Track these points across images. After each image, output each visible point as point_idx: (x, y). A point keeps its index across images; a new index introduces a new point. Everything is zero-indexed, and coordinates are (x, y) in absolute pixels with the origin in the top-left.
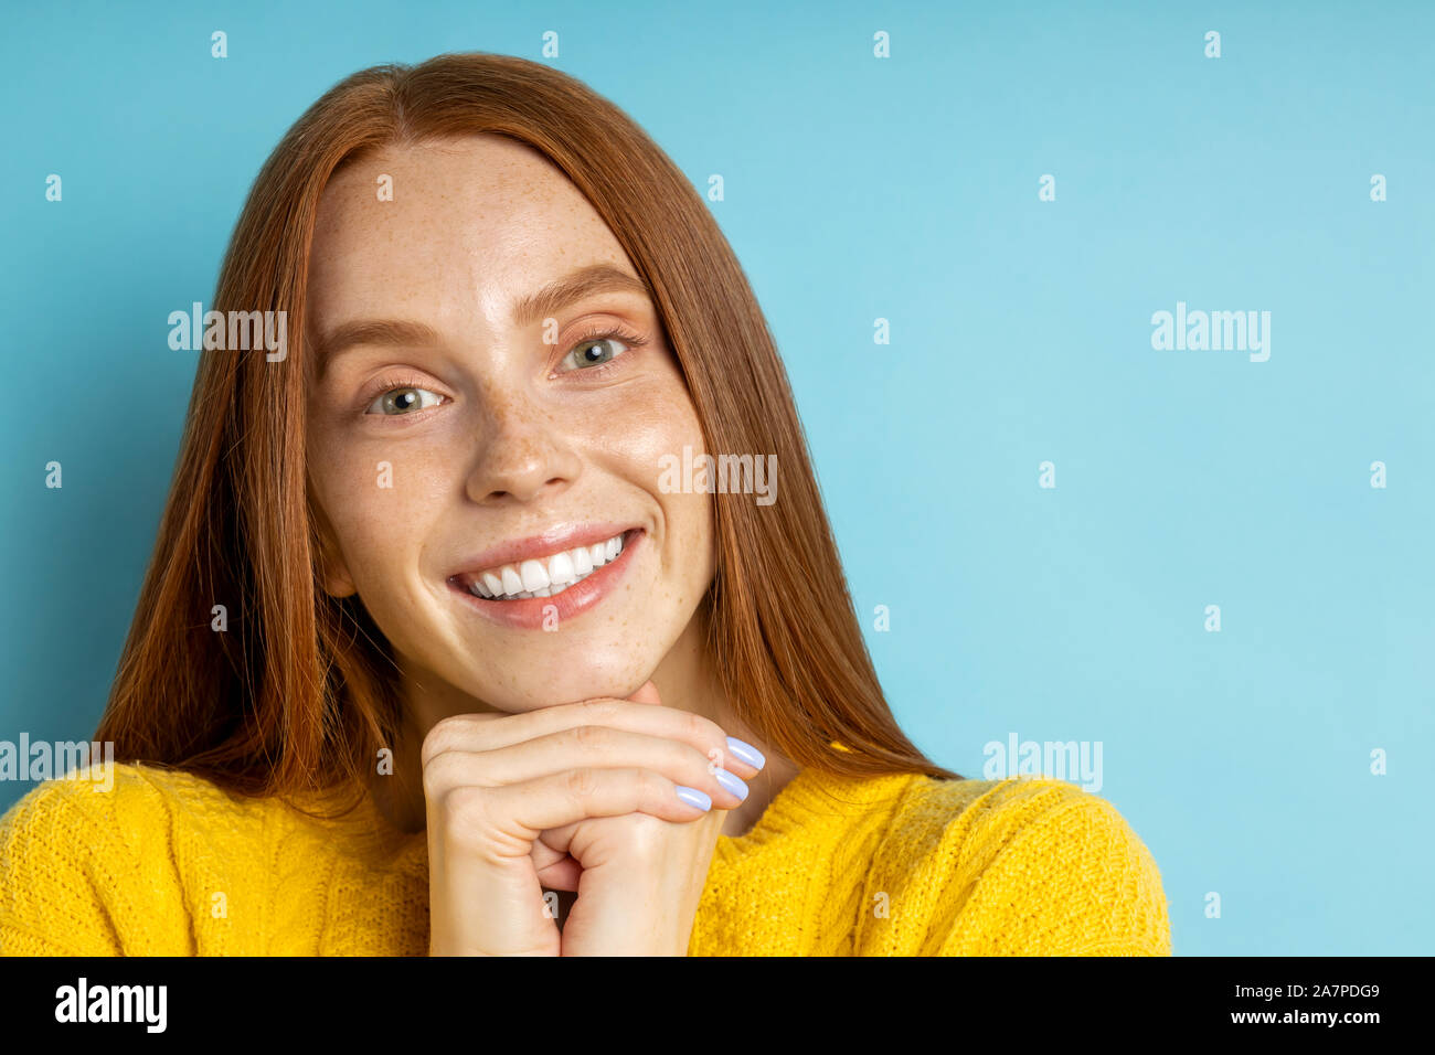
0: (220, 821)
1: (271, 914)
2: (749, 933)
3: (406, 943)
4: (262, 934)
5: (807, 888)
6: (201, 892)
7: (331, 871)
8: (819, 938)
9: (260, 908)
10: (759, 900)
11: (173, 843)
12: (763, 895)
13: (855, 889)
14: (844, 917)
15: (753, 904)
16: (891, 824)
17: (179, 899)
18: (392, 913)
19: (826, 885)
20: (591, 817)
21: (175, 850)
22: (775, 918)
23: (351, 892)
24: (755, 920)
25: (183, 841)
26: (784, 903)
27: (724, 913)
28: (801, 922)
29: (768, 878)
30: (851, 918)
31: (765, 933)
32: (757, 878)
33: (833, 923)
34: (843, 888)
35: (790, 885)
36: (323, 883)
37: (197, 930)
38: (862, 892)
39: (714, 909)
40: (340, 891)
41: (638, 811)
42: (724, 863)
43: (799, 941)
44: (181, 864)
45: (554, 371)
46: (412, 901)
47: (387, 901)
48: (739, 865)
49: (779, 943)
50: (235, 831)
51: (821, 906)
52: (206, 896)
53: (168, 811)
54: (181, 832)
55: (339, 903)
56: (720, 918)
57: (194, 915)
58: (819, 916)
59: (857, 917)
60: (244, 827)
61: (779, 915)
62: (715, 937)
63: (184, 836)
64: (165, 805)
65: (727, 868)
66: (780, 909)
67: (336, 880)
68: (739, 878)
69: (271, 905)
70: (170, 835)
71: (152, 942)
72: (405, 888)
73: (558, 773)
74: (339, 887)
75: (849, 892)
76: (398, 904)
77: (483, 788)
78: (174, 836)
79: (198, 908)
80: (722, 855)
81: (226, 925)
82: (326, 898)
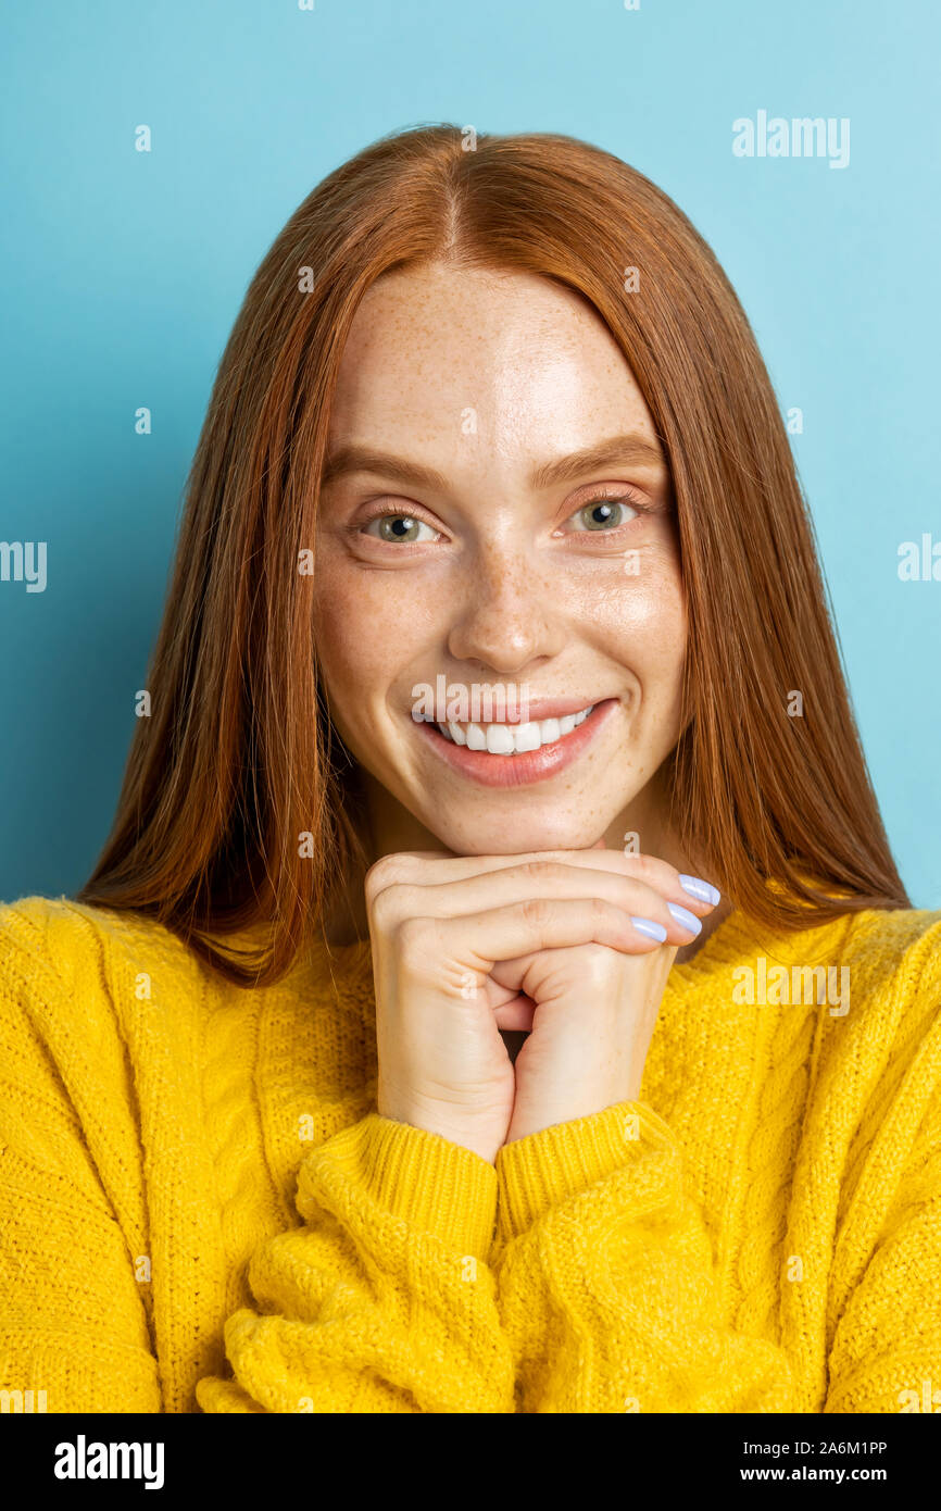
0: (149, 953)
1: (203, 1047)
2: (701, 1063)
3: (344, 1078)
4: (195, 1065)
5: (757, 1018)
6: (136, 1020)
7: (260, 1003)
8: (771, 1068)
9: (191, 1039)
10: (709, 1030)
11: (106, 972)
12: (713, 1025)
13: (807, 1020)
14: (798, 1047)
15: (703, 1035)
16: (842, 955)
17: (113, 1028)
18: (327, 1051)
19: (775, 1016)
20: (547, 949)
21: (108, 979)
22: (727, 1048)
23: (283, 1026)
24: (706, 1050)
25: (116, 969)
26: (735, 1033)
27: (672, 1042)
28: (753, 1053)
29: (718, 1007)
30: (805, 1049)
31: (717, 1064)
32: (706, 1007)
33: (786, 1053)
34: (795, 1019)
35: (740, 1015)
36: (253, 1015)
37: (133, 1057)
38: (816, 1021)
39: (661, 1037)
40: (272, 1024)
41: (593, 942)
42: (671, 992)
43: (752, 1070)
44: (115, 993)
45: (559, 528)
46: (345, 1036)
47: (321, 1040)
48: (687, 994)
49: (731, 1072)
50: (164, 963)
51: (771, 1036)
52: (141, 1023)
53: (99, 941)
54: (114, 962)
55: (272, 1036)
56: (667, 1046)
57: (130, 1043)
58: (771, 1047)
59: (811, 1046)
60: (172, 960)
61: (731, 1045)
62: (662, 1065)
63: (116, 966)
64: (96, 936)
65: (675, 996)
66: (731, 1039)
67: (267, 1012)
68: (688, 1007)
69: (202, 1038)
70: (102, 964)
71: (90, 1068)
72: (338, 1023)
73: (513, 905)
74: (270, 1020)
75: (802, 1022)
76: (332, 1041)
77: (437, 919)
78: (106, 964)
79: (134, 1034)
80: (669, 984)
81: (162, 1052)
82: (258, 1030)
